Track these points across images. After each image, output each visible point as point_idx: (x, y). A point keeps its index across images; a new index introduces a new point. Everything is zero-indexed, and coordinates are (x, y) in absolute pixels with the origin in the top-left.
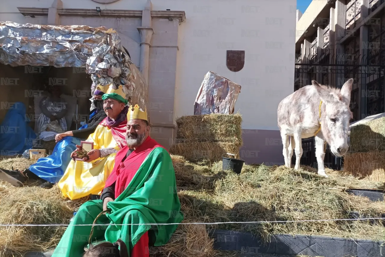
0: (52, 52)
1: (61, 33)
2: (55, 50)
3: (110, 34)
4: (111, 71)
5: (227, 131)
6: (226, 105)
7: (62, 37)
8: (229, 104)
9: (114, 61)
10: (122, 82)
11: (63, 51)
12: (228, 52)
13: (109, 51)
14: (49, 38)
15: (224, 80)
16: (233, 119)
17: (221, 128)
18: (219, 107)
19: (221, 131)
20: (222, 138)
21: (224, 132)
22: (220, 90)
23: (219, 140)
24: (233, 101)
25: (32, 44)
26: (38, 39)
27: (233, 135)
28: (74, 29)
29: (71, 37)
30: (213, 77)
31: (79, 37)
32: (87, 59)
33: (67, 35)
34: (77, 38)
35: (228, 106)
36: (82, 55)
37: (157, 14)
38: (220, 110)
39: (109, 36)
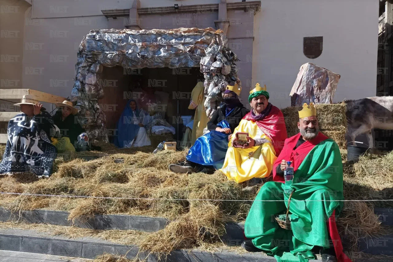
0: (168, 55)
1: (174, 37)
2: (171, 53)
3: (218, 35)
4: (224, 69)
5: (334, 120)
6: (327, 94)
7: (175, 40)
8: (330, 94)
9: (224, 59)
10: (233, 78)
11: (177, 53)
12: (306, 39)
13: (220, 50)
14: (164, 42)
15: (324, 70)
16: (340, 108)
17: (327, 117)
18: (319, 97)
19: (327, 120)
20: (329, 127)
21: (330, 121)
22: (320, 80)
23: (326, 129)
24: (333, 90)
25: (150, 49)
26: (154, 44)
27: (340, 124)
28: (184, 32)
29: (183, 40)
30: (312, 68)
31: (190, 39)
32: (200, 59)
33: (179, 38)
34: (188, 40)
35: (329, 96)
36: (196, 56)
37: (233, 6)
38: (321, 100)
39: (217, 36)
